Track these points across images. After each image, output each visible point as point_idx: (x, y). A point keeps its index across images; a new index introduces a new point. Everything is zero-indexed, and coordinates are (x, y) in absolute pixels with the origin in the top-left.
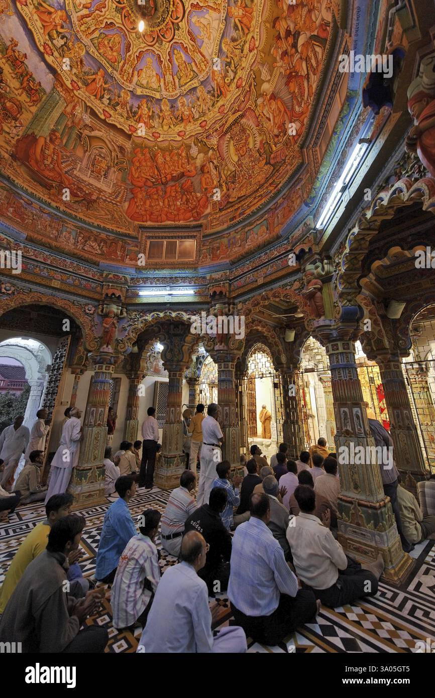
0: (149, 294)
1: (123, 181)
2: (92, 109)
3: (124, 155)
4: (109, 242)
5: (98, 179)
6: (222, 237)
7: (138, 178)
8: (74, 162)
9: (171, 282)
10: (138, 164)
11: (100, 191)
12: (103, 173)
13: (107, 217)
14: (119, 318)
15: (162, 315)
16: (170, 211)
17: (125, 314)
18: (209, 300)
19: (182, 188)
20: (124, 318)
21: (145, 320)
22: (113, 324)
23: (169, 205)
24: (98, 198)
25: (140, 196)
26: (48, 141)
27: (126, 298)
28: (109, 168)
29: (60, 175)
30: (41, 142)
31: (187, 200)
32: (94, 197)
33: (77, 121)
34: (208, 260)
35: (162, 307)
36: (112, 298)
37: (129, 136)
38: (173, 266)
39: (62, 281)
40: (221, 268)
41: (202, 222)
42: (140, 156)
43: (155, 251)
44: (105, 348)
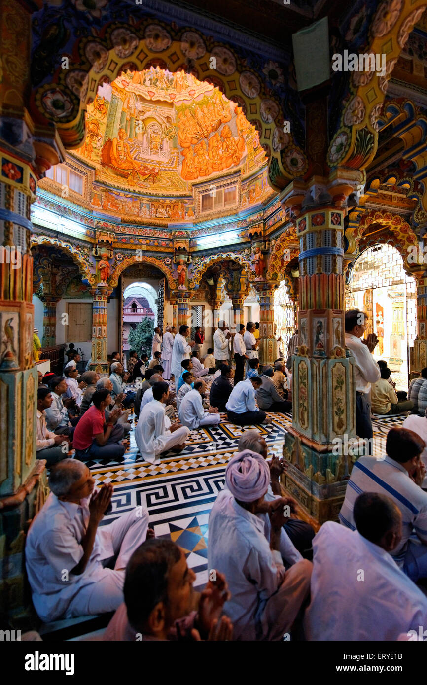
0: (206, 242)
1: (175, 147)
2: (140, 96)
3: (171, 124)
4: (172, 205)
5: (156, 153)
6: (256, 179)
7: (185, 139)
8: (138, 147)
9: (219, 228)
10: (182, 127)
11: (160, 163)
12: (159, 147)
13: (168, 184)
14: (188, 264)
15: (216, 257)
16: (215, 162)
17: (191, 260)
18: (250, 240)
19: (221, 136)
20: (191, 263)
21: (205, 263)
22: (183, 269)
23: (213, 156)
24: (159, 170)
25: (189, 156)
26: (119, 140)
27: (190, 248)
28: (162, 140)
29: (131, 162)
30: (115, 143)
31: (227, 147)
32: (156, 171)
33: (132, 112)
34: (247, 203)
35: (216, 251)
36: (181, 251)
37: (171, 104)
38: (220, 215)
39: (147, 244)
40: (256, 210)
41: (241, 166)
42: (183, 118)
43: (206, 203)
44: (181, 288)
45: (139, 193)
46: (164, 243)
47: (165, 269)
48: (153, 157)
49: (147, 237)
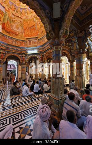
0: (30, 52)
1: (22, 29)
2: (13, 14)
3: (21, 23)
4: (21, 42)
6: (41, 40)
7: (25, 27)
8: (13, 27)
9: (33, 49)
10: (24, 24)
12: (18, 28)
13: (20, 37)
14: (25, 57)
15: (32, 56)
18: (40, 53)
19: (34, 29)
21: (29, 57)
23: (32, 33)
25: (26, 31)
27: (26, 53)
28: (19, 26)
30: (6, 24)
31: (35, 32)
33: (11, 17)
34: (39, 44)
35: (32, 54)
36: (23, 53)
37: (22, 18)
38: (33, 46)
39: (15, 51)
40: (41, 46)
41: (38, 36)
42: (25, 22)
43: (30, 43)
44: (23, 62)
45: (13, 38)
46: (19, 51)
47: (19, 57)
48: (17, 30)
49: (15, 49)
